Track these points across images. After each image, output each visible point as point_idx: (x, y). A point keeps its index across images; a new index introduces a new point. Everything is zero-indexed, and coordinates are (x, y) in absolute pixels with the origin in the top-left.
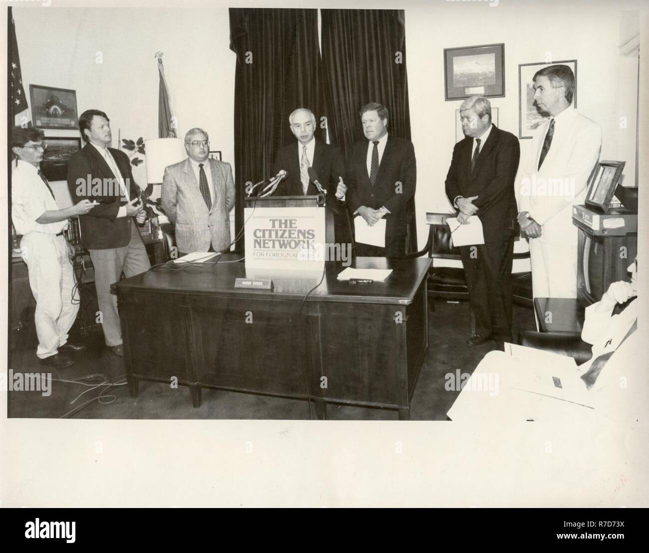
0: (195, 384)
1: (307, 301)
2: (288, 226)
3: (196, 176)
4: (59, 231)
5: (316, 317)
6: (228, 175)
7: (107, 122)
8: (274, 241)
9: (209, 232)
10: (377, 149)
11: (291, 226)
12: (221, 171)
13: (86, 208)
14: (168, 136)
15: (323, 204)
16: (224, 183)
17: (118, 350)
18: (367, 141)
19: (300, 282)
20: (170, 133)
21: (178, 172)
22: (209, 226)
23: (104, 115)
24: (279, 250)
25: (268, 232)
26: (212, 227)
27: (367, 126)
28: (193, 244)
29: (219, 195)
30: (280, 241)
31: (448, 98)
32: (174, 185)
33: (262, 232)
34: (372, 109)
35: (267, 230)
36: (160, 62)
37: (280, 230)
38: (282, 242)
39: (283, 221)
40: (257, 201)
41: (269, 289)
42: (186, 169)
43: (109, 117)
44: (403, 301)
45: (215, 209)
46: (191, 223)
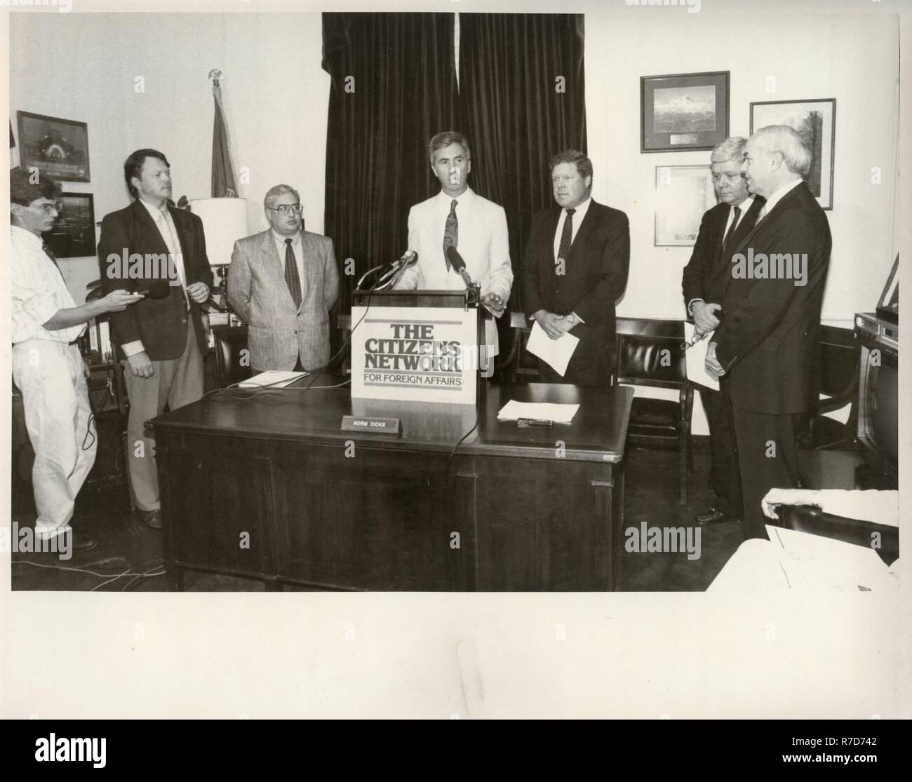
0: (275, 578)
1: (457, 455)
2: (420, 335)
3: (280, 256)
4: (73, 338)
5: (470, 478)
6: (329, 256)
7: (166, 167)
8: (397, 358)
9: (296, 341)
10: (571, 221)
11: (424, 336)
12: (318, 249)
13: (124, 303)
14: (225, 194)
15: (475, 304)
16: (321, 269)
17: (154, 520)
18: (558, 208)
19: (436, 420)
20: (229, 190)
21: (253, 249)
22: (296, 333)
23: (162, 157)
24: (405, 373)
25: (388, 343)
26: (301, 333)
27: (560, 185)
28: (271, 357)
29: (314, 287)
30: (405, 358)
31: (645, 149)
32: (247, 268)
33: (378, 344)
34: (569, 160)
35: (386, 341)
36: (216, 84)
37: (407, 342)
38: (409, 359)
39: (412, 328)
40: (372, 297)
41: (395, 434)
42: (266, 244)
43: (169, 161)
44: (609, 456)
45: (307, 306)
46: (269, 326)
